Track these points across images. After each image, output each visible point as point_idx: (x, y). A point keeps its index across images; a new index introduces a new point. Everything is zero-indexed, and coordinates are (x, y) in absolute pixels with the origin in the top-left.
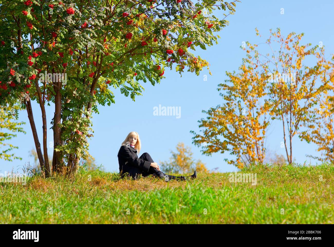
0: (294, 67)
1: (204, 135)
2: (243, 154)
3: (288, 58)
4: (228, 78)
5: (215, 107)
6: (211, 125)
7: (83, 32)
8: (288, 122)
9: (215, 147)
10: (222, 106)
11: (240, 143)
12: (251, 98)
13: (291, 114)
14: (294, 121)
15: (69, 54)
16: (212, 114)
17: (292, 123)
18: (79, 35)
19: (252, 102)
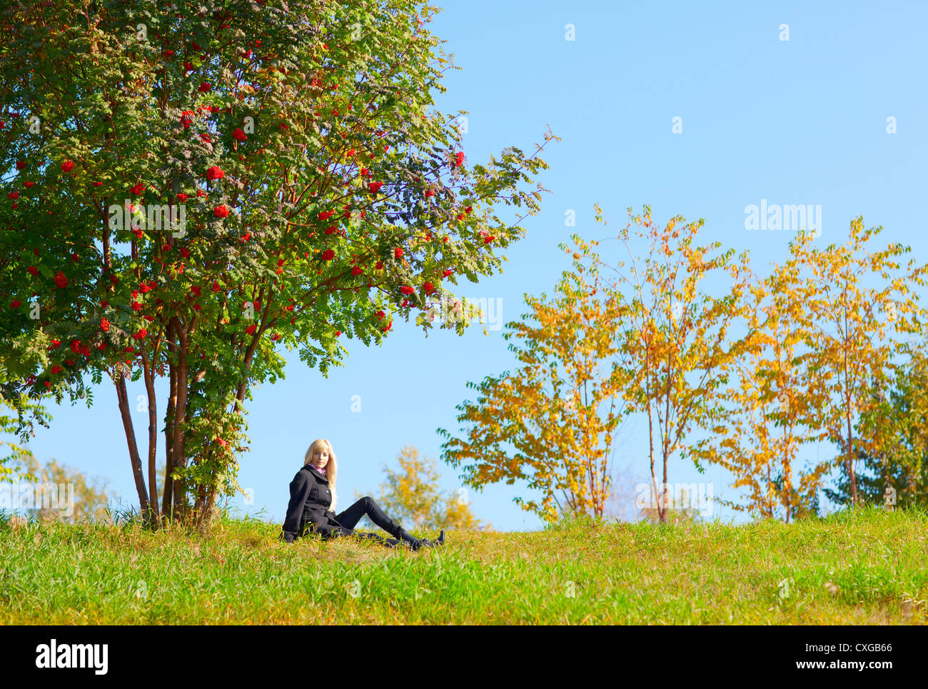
0: (679, 296)
1: (470, 439)
2: (557, 487)
3: (666, 275)
4: (531, 311)
5: (496, 377)
6: (485, 417)
7: (243, 251)
8: (661, 421)
9: (494, 470)
10: (514, 375)
11: (552, 461)
12: (582, 359)
13: (667, 401)
14: (675, 419)
15: (212, 290)
16: (490, 391)
17: (669, 424)
18: (235, 259)
19: (583, 367)
